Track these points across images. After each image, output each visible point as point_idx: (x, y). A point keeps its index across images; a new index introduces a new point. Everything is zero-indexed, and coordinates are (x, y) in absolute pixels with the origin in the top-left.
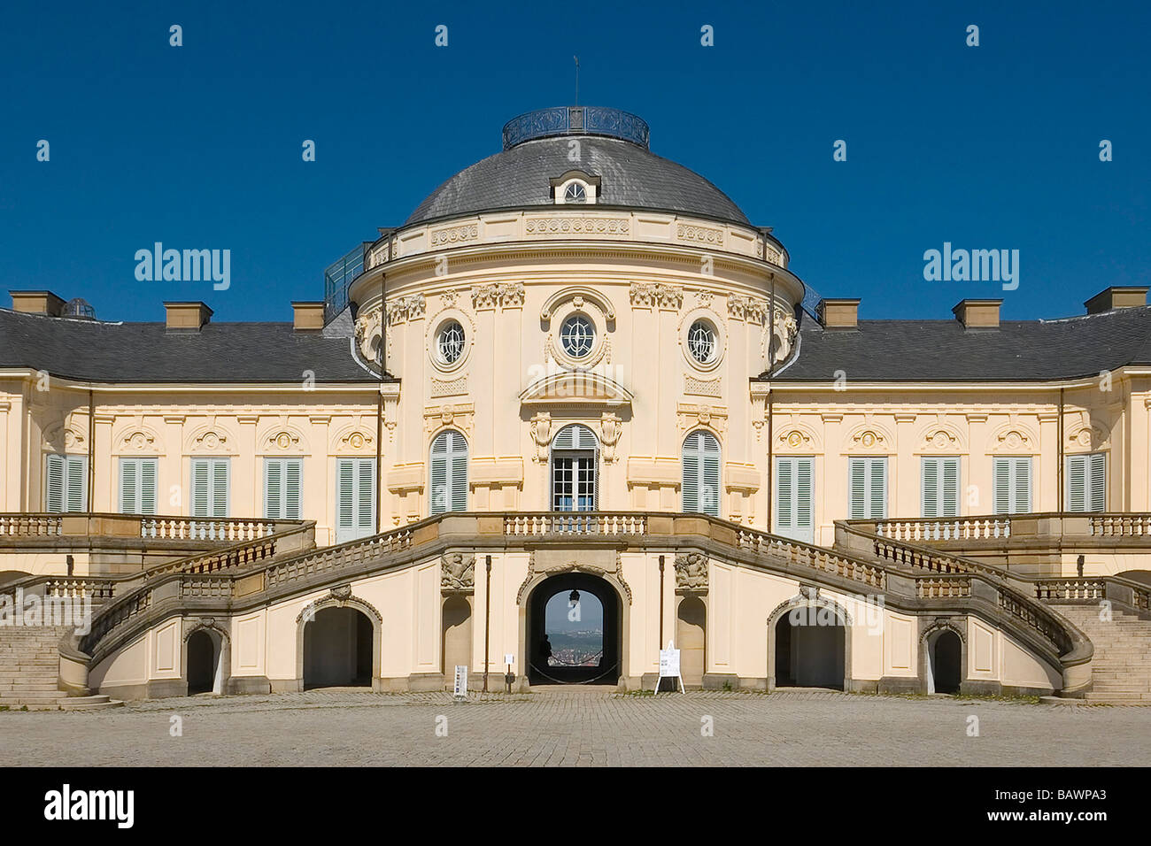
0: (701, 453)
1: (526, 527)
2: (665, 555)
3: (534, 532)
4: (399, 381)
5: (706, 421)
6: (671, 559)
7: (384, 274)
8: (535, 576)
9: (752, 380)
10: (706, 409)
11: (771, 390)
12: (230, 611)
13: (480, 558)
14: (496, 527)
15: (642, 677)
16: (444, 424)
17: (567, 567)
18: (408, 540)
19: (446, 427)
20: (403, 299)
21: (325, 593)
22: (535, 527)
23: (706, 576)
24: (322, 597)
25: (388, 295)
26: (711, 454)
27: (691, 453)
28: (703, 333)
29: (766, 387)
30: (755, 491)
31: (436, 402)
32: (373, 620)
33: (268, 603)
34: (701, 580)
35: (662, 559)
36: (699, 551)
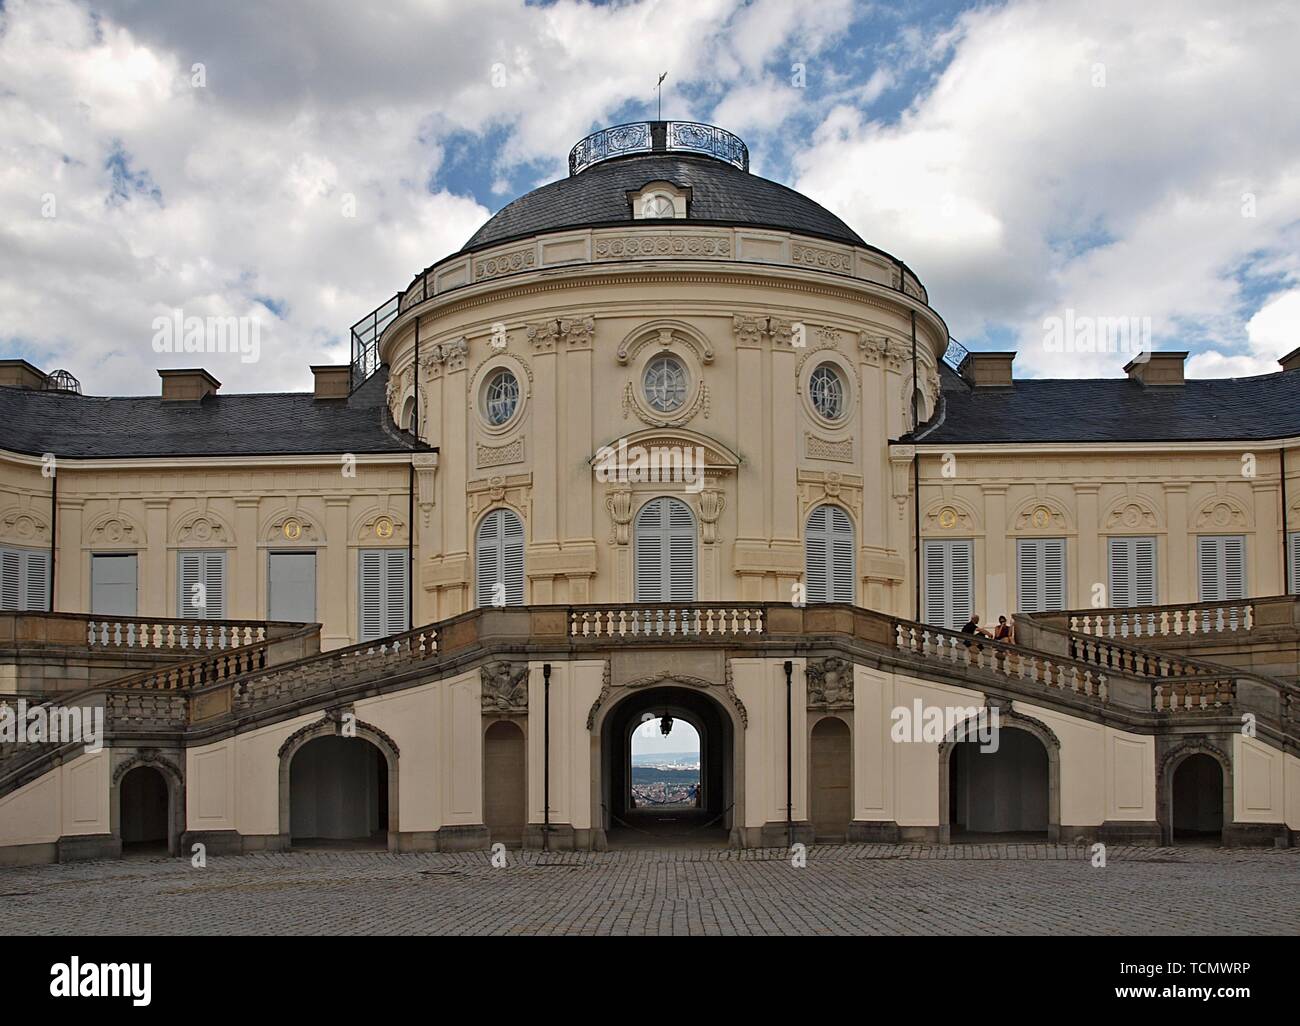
0: (829, 535)
1: (598, 625)
2: (794, 661)
3: (610, 632)
4: (436, 450)
5: (836, 493)
6: (800, 664)
7: (417, 318)
8: (614, 691)
9: (891, 442)
10: (835, 478)
11: (917, 455)
12: (181, 740)
13: (536, 667)
14: (557, 626)
15: (762, 828)
16: (493, 501)
17: (656, 678)
18: (434, 644)
19: (495, 505)
20: (440, 347)
21: (317, 716)
22: (610, 626)
23: (851, 689)
24: (314, 721)
25: (423, 343)
26: (842, 537)
27: (815, 535)
28: (828, 383)
29: (910, 450)
30: (899, 583)
31: (484, 474)
32: (387, 752)
33: (237, 730)
34: (844, 694)
35: (788, 667)
36: (839, 653)
